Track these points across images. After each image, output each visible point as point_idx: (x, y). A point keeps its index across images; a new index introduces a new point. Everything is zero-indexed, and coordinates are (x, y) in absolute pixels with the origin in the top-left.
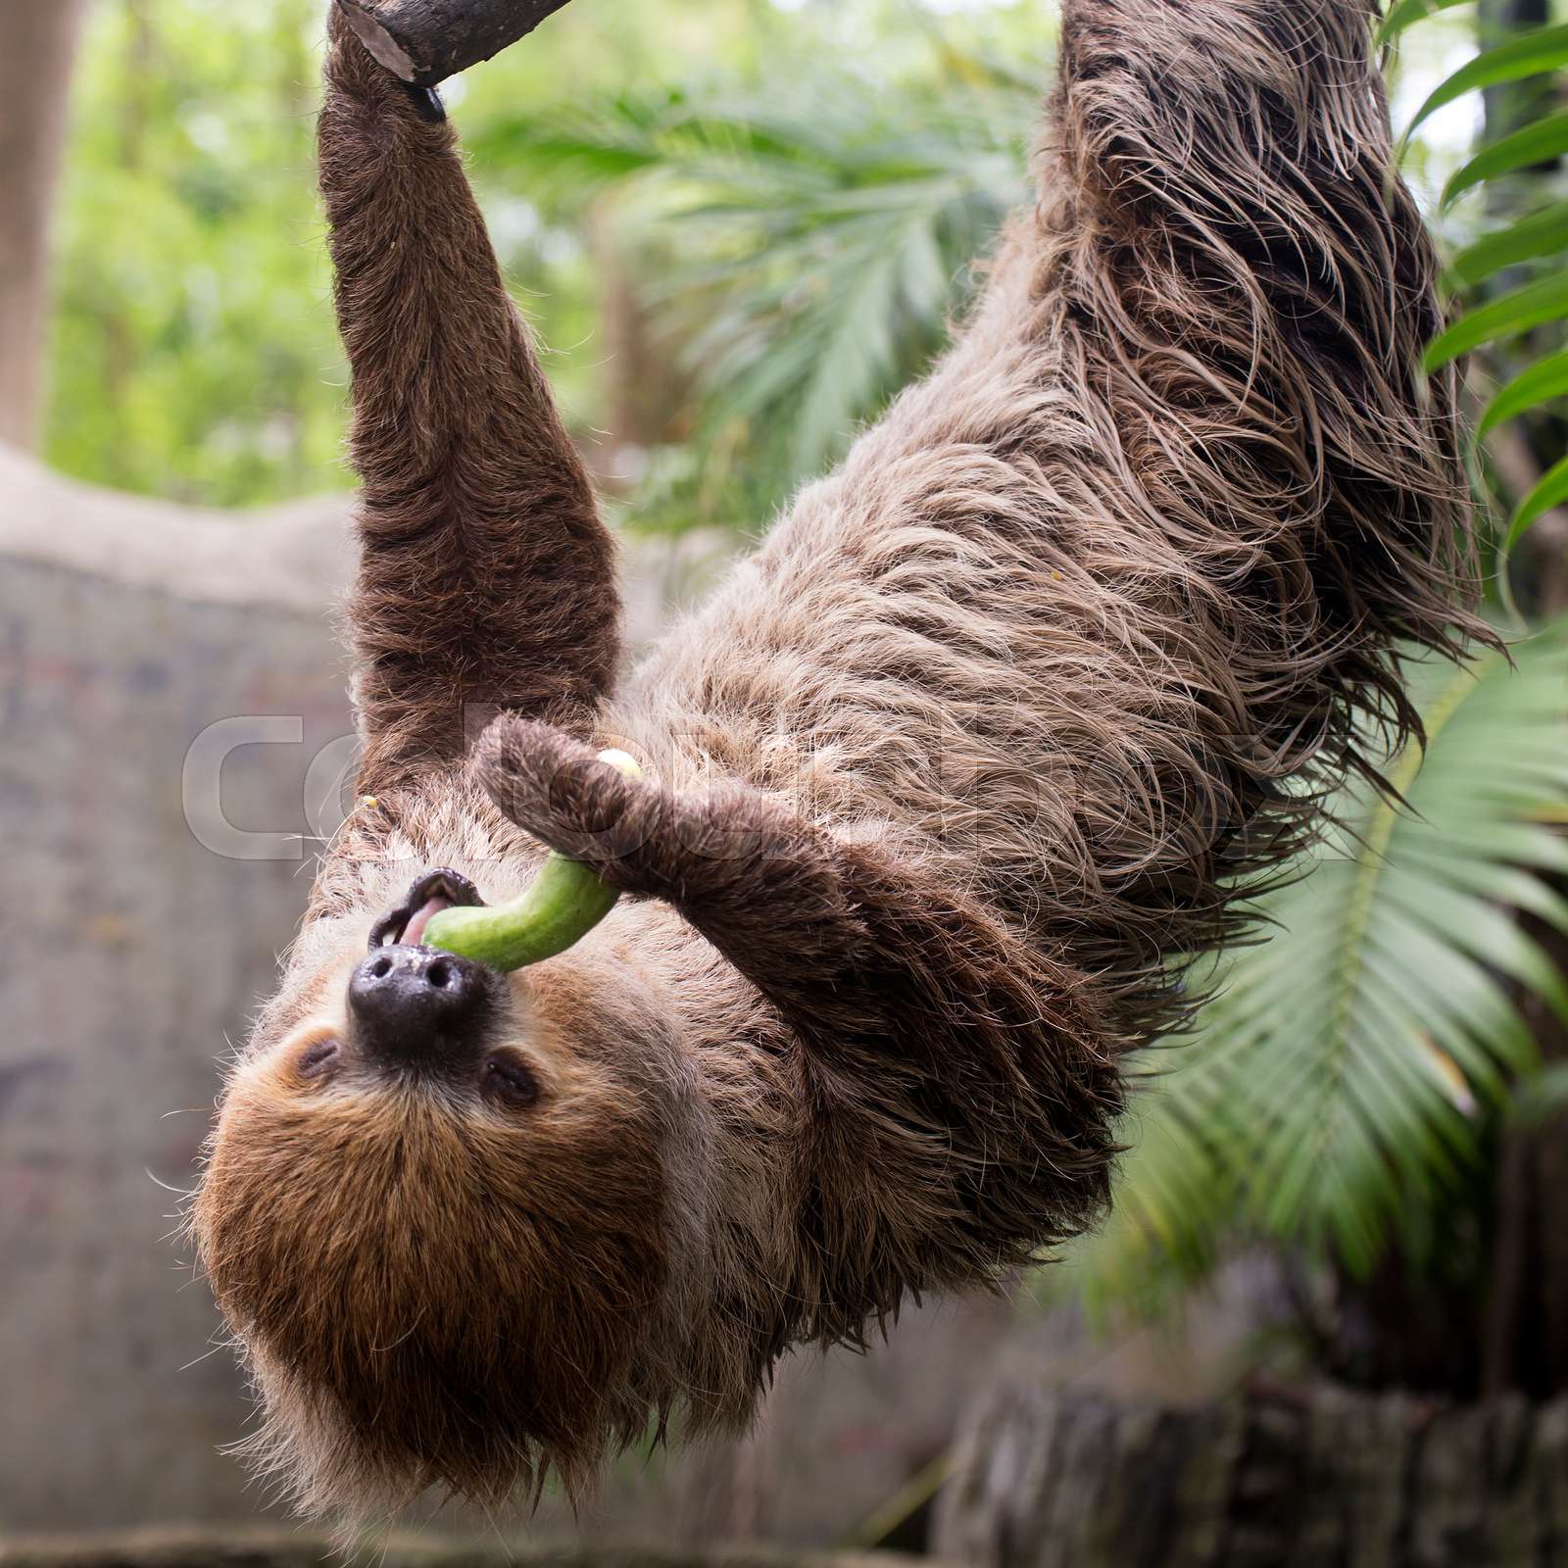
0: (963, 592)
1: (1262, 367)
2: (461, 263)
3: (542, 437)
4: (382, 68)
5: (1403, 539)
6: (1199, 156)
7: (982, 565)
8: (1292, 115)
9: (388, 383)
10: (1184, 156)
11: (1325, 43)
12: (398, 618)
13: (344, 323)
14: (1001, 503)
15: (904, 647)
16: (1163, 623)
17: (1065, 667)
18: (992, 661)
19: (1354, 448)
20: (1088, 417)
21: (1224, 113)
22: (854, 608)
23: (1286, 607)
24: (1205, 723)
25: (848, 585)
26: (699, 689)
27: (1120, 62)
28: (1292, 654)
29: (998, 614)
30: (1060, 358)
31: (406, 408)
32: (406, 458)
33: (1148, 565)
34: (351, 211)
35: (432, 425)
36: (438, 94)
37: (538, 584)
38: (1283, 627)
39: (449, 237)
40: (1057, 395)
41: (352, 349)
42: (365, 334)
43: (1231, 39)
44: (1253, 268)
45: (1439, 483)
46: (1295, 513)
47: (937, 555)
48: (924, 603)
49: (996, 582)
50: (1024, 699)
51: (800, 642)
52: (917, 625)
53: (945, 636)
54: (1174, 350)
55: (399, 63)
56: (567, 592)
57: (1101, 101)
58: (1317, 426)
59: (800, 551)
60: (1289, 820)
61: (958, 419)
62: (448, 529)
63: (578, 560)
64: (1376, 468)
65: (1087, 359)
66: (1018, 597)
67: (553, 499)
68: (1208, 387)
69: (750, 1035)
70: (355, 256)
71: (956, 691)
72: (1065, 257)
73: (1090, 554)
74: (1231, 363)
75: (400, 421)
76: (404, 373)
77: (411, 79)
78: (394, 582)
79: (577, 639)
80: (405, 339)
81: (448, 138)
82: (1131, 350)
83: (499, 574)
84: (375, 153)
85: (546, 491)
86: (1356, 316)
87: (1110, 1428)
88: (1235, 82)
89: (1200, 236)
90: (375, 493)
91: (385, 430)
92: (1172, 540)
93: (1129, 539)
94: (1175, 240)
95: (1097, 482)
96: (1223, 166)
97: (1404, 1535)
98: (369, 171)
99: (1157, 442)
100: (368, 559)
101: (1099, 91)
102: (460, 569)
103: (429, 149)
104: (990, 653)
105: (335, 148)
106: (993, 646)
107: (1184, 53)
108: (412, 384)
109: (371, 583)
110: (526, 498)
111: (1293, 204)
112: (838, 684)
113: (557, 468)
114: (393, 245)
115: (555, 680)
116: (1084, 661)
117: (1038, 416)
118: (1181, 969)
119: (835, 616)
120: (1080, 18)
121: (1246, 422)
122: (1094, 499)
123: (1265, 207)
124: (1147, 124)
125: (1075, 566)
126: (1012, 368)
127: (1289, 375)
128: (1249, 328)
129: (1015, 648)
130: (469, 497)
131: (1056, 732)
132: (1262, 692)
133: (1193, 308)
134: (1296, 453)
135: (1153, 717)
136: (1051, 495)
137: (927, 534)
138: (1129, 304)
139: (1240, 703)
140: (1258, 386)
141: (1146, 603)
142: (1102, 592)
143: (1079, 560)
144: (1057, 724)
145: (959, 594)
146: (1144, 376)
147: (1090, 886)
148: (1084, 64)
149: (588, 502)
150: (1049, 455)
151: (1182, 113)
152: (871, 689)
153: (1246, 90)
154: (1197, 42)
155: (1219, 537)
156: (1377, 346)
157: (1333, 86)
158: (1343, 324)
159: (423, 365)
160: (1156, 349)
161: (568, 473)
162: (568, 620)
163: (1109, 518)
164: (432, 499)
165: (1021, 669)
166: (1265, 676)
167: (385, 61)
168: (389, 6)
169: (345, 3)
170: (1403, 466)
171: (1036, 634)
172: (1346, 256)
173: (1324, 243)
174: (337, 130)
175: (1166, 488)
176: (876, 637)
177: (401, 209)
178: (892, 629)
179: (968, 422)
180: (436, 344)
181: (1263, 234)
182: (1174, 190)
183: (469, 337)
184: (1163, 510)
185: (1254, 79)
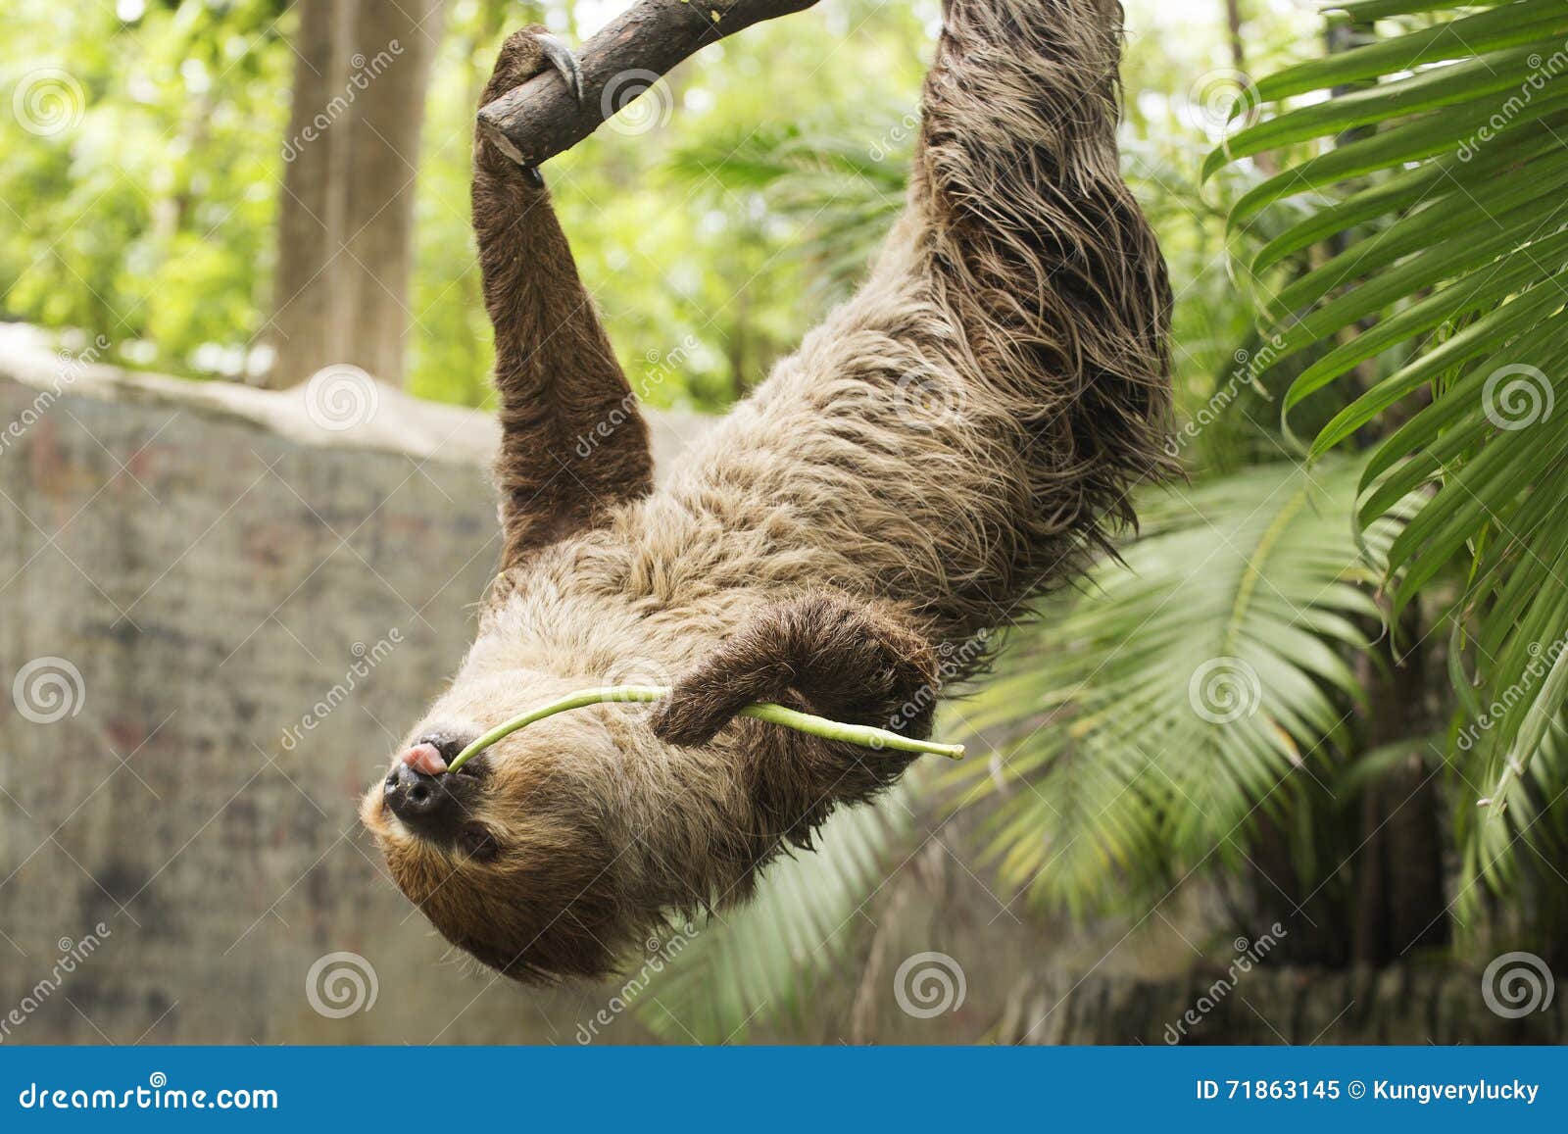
0: (873, 416)
1: (1045, 308)
2: (555, 268)
3: (606, 366)
4: (507, 157)
5: (1129, 410)
6: (1000, 191)
8: (1055, 160)
9: (515, 338)
10: (990, 191)
11: (1073, 115)
12: (521, 468)
13: (489, 304)
14: (892, 363)
15: (839, 448)
17: (932, 461)
18: (890, 456)
19: (1100, 356)
20: (948, 319)
22: (808, 426)
24: (1010, 497)
25: (805, 414)
27: (952, 136)
28: (1061, 469)
29: (892, 429)
30: (930, 285)
31: (527, 352)
32: (527, 380)
33: (983, 408)
34: (491, 240)
35: (542, 362)
36: (540, 171)
38: (1054, 453)
39: (548, 253)
40: (928, 305)
41: (494, 319)
42: (501, 310)
43: (1016, 119)
44: (1035, 253)
45: (1151, 376)
46: (1066, 391)
47: (858, 395)
48: (849, 423)
49: (892, 409)
51: (775, 444)
52: (846, 435)
53: (862, 442)
54: (998, 291)
55: (514, 154)
56: (621, 455)
57: (942, 159)
58: (1078, 342)
59: (779, 396)
61: (867, 318)
62: (553, 419)
63: (628, 436)
64: (1110, 366)
65: (946, 288)
67: (611, 402)
68: (1019, 315)
70: (493, 266)
71: (869, 473)
72: (934, 232)
74: (1029, 305)
76: (525, 333)
77: (523, 163)
78: (522, 449)
80: (524, 313)
81: (547, 197)
82: (972, 288)
84: (503, 207)
85: (608, 397)
86: (1098, 277)
88: (1020, 144)
90: (509, 401)
91: (514, 365)
93: (972, 391)
94: (991, 238)
95: (954, 358)
96: (1014, 196)
98: (499, 217)
99: (991, 340)
100: (506, 438)
101: (941, 154)
102: (558, 443)
104: (889, 452)
105: (480, 204)
106: (891, 449)
107: (987, 129)
108: (530, 338)
110: (597, 401)
111: (1057, 215)
112: (798, 467)
113: (614, 384)
114: (515, 259)
116: (943, 457)
117: (916, 316)
120: (930, 108)
121: (1035, 335)
122: (951, 368)
124: (968, 173)
126: (901, 289)
127: (1062, 313)
129: (905, 449)
130: (565, 403)
131: (927, 498)
133: (1007, 274)
134: (1067, 357)
136: (923, 361)
137: (850, 383)
138: (970, 266)
139: (1030, 493)
140: (1044, 319)
144: (928, 493)
146: (980, 302)
147: (943, 586)
148: (933, 137)
150: (922, 339)
151: (987, 164)
152: (817, 471)
154: (997, 122)
155: (1022, 400)
156: (1114, 294)
157: (1080, 143)
158: (1090, 281)
159: (535, 327)
160: (986, 289)
161: (621, 387)
163: (961, 379)
164: (541, 403)
165: (907, 461)
166: (1043, 481)
167: (507, 153)
168: (507, 123)
169: (482, 120)
170: (1129, 366)
171: (917, 441)
172: (1091, 243)
173: (1076, 236)
174: (481, 193)
175: (992, 367)
176: (820, 442)
177: (519, 238)
178: (832, 437)
179: (875, 318)
180: (543, 316)
181: (1040, 234)
182: (985, 211)
183: (562, 310)
184: (992, 381)
185: (1031, 143)
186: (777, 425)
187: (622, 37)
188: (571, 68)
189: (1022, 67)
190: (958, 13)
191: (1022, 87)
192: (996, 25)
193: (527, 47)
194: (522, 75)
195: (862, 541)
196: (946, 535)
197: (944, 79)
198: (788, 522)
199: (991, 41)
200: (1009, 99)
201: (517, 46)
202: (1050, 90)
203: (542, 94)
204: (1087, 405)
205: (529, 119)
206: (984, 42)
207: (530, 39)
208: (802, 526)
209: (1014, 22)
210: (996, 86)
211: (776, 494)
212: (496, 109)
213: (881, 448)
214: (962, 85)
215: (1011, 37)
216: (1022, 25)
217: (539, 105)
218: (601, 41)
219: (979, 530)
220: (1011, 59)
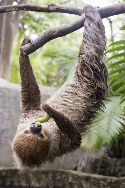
1: (92, 79)
2: (30, 69)
3: (36, 83)
6: (90, 62)
7: (70, 96)
8: (97, 58)
9: (24, 79)
11: (100, 53)
12: (25, 98)
13: (20, 74)
14: (71, 91)
15: (64, 103)
16: (84, 100)
19: (99, 85)
20: (78, 84)
22: (60, 100)
24: (87, 108)
25: (60, 98)
27: (84, 54)
30: (76, 79)
31: (25, 81)
32: (25, 85)
33: (82, 96)
34: (21, 65)
35: (27, 82)
36: (28, 56)
37: (35, 95)
39: (29, 67)
40: (76, 82)
43: (93, 52)
44: (93, 71)
45: (106, 88)
46: (94, 91)
47: (67, 95)
48: (66, 99)
52: (65, 101)
53: (67, 102)
54: (85, 78)
55: (25, 53)
58: (96, 84)
62: (29, 91)
63: (38, 93)
65: (78, 79)
66: (73, 99)
67: (36, 88)
68: (87, 81)
70: (21, 68)
72: (77, 71)
74: (90, 79)
77: (26, 55)
78: (24, 95)
80: (25, 75)
81: (29, 59)
82: (82, 78)
83: (32, 94)
84: (23, 60)
88: (93, 56)
89: (89, 68)
91: (23, 83)
92: (84, 93)
94: (87, 68)
95: (79, 89)
99: (83, 86)
102: (29, 94)
104: (71, 103)
105: (20, 60)
107: (89, 53)
108: (26, 79)
109: (22, 95)
110: (34, 88)
113: (37, 86)
116: (78, 104)
117: (74, 84)
120: (81, 50)
121: (90, 84)
123: (95, 66)
124: (86, 59)
125: (77, 96)
127: (94, 80)
129: (73, 103)
130: (30, 88)
133: (87, 74)
134: (94, 86)
136: (75, 90)
139: (90, 106)
140: (92, 81)
141: (83, 99)
142: (79, 98)
146: (83, 80)
148: (81, 54)
150: (75, 87)
151: (89, 58)
152: (62, 106)
155: (88, 93)
157: (101, 56)
158: (99, 76)
164: (27, 88)
168: (24, 49)
169: (21, 49)
170: (103, 87)
172: (100, 70)
175: (84, 89)
177: (25, 65)
180: (28, 76)
182: (88, 64)
183: (30, 75)
184: (84, 91)
188: (33, 42)
189: (94, 46)
191: (94, 48)
194: (26, 43)
196: (79, 114)
201: (26, 39)
202: (98, 49)
204: (97, 92)
205: (27, 49)
206: (89, 42)
212: (23, 47)
214: (86, 48)
216: (94, 40)
217: (28, 47)
218: (37, 39)
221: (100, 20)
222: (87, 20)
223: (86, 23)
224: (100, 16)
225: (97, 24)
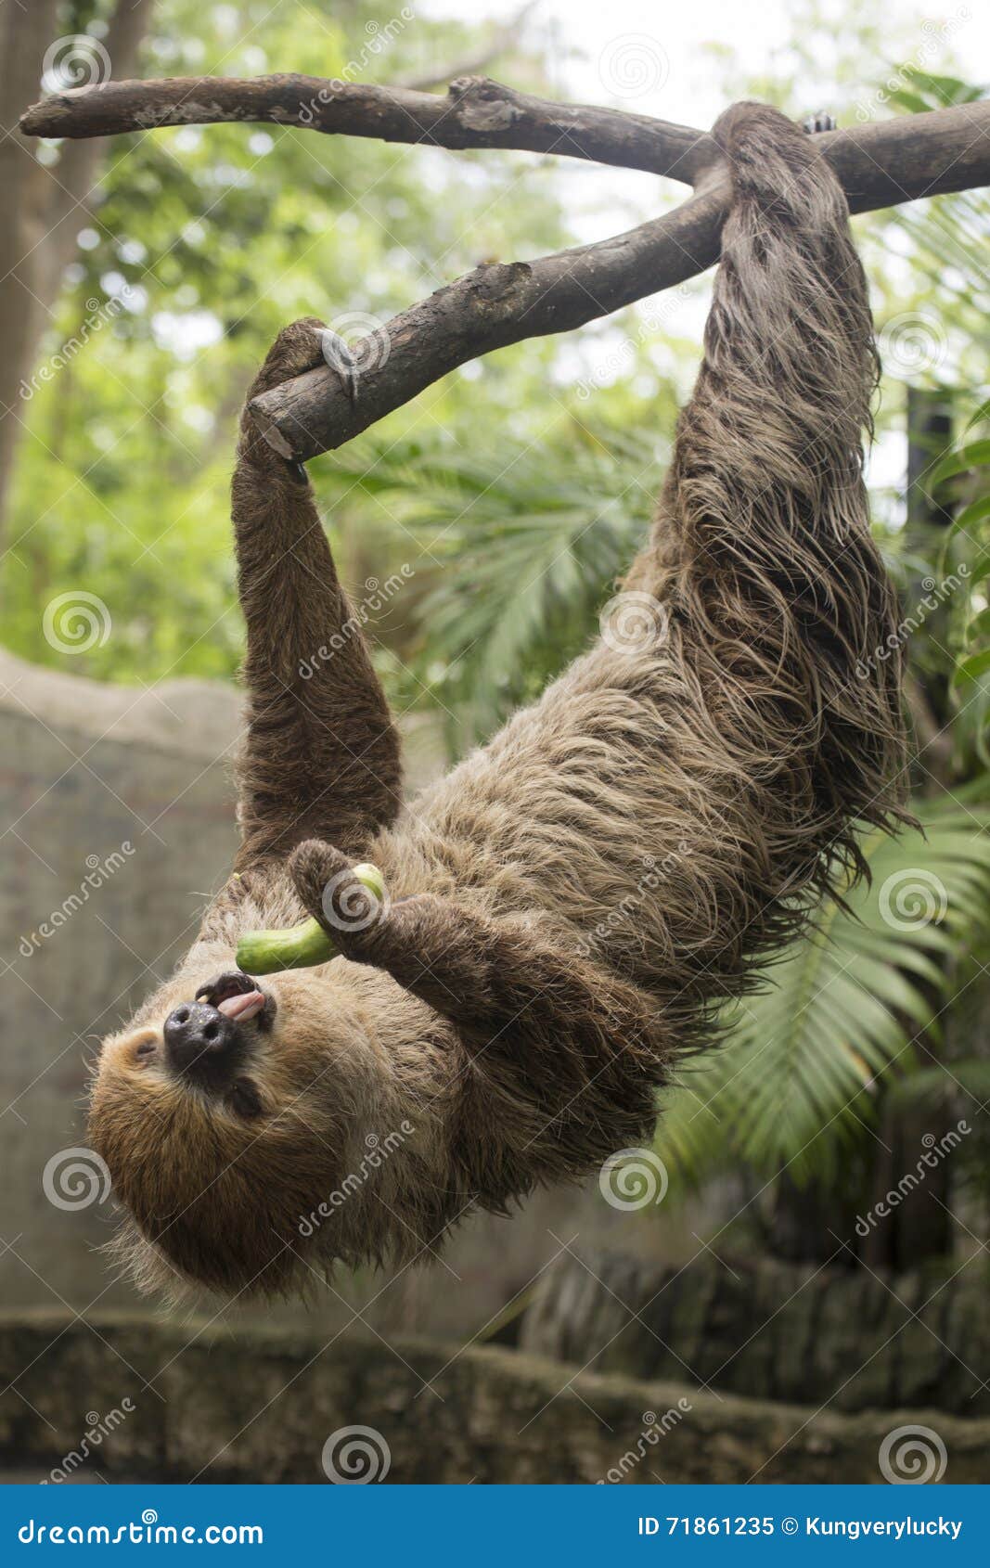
0: (608, 777)
1: (788, 656)
2: (314, 568)
3: (357, 672)
4: (273, 450)
5: (866, 760)
6: (756, 529)
7: (621, 761)
8: (811, 505)
9: (266, 636)
10: (746, 527)
11: (832, 462)
12: (264, 773)
13: (243, 600)
14: (632, 725)
15: (572, 806)
16: (724, 801)
18: (622, 819)
20: (683, 678)
21: (771, 503)
22: (542, 781)
23: (796, 796)
24: (745, 863)
25: (540, 767)
26: (443, 822)
27: (710, 469)
28: (798, 825)
29: (628, 791)
30: (669, 642)
31: (277, 651)
32: (275, 681)
33: (717, 766)
34: (249, 534)
35: (291, 663)
36: (305, 468)
37: (348, 759)
38: (793, 808)
39: (307, 552)
40: (666, 663)
41: (248, 615)
42: (255, 606)
43: (777, 459)
44: (785, 596)
46: (804, 741)
47: (594, 754)
48: (584, 781)
49: (627, 772)
50: (640, 842)
51: (508, 799)
52: (579, 794)
53: (595, 802)
54: (736, 642)
55: (283, 448)
57: (698, 492)
58: (819, 690)
59: (513, 745)
60: (787, 923)
61: (608, 675)
62: (297, 724)
63: (375, 746)
64: (853, 718)
65: (684, 644)
66: (640, 780)
67: (361, 709)
68: (757, 666)
69: (428, 1038)
70: (250, 560)
71: (599, 835)
72: (673, 581)
73: (683, 757)
74: (770, 652)
75: (273, 660)
76: (276, 631)
77: (290, 458)
79: (368, 793)
80: (278, 612)
81: (309, 494)
82: (710, 640)
83: (326, 752)
84: (265, 501)
85: (357, 705)
86: (845, 627)
87: (634, 1277)
88: (778, 484)
89: (754, 576)
90: (257, 700)
91: (264, 664)
92: (730, 753)
93: (704, 750)
94: (740, 578)
95: (689, 716)
96: (769, 534)
97: (810, 1351)
98: (261, 511)
99: (724, 695)
100: (251, 737)
101: (697, 486)
102: (302, 748)
103: (297, 500)
104: (621, 814)
105: (241, 496)
106: (623, 810)
107: (747, 465)
108: (281, 638)
110: (344, 709)
111: (810, 560)
112: (529, 825)
113: (367, 691)
114: (272, 556)
115: (353, 815)
116: (676, 821)
117: (655, 675)
118: (716, 1008)
119: (530, 784)
120: (687, 441)
121: (775, 687)
122: (686, 726)
123: (793, 560)
124: (725, 507)
125: (673, 765)
127: (804, 661)
128: (781, 631)
129: (637, 812)
130: (311, 706)
132: (777, 847)
133: (748, 617)
134: (806, 707)
135: (715, 857)
136: (661, 722)
137: (588, 742)
138: (712, 613)
139: (766, 852)
140: (785, 666)
141: (714, 789)
142: (689, 781)
143: (676, 761)
145: (605, 778)
146: (718, 656)
147: (668, 955)
148: (689, 469)
149: (385, 711)
150: (660, 698)
151: (746, 502)
152: (547, 830)
153: (785, 490)
154: (758, 460)
155: (759, 754)
156: (857, 645)
157: (836, 489)
158: (836, 630)
159: (287, 628)
160: (726, 640)
162: (364, 782)
163: (695, 738)
164: (289, 706)
165: (639, 824)
166: (781, 837)
167: (275, 447)
168: (281, 415)
169: (254, 410)
170: (869, 718)
171: (650, 804)
172: (840, 591)
173: (828, 583)
174: (243, 485)
175: (728, 723)
176: (554, 799)
177: (279, 534)
178: (564, 795)
179: (615, 676)
180: (295, 615)
181: (792, 576)
182: (740, 547)
183: (316, 611)
184: (726, 736)
185: (789, 483)
186: (510, 777)
187: (399, 339)
189: (785, 410)
190: (722, 349)
191: (784, 429)
192: (762, 365)
193: (304, 339)
194: (296, 368)
195: (591, 904)
196: (674, 902)
197: (705, 413)
198: (515, 879)
199: (757, 383)
200: (771, 437)
201: (293, 338)
202: (811, 434)
203: (317, 388)
204: (826, 755)
205: (303, 414)
206: (749, 381)
207: (308, 332)
208: (530, 886)
209: (780, 365)
210: (759, 425)
211: (507, 852)
212: (267, 399)
213: (613, 809)
214: (725, 422)
215: (776, 379)
216: (788, 368)
217: (313, 400)
219: (709, 896)
220: (775, 400)
221: (842, 222)
222: (744, 213)
223: (736, 241)
224: (841, 191)
225: (819, 249)
